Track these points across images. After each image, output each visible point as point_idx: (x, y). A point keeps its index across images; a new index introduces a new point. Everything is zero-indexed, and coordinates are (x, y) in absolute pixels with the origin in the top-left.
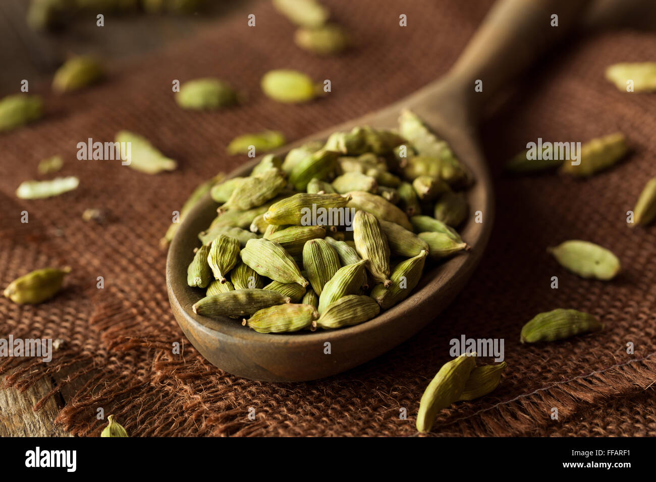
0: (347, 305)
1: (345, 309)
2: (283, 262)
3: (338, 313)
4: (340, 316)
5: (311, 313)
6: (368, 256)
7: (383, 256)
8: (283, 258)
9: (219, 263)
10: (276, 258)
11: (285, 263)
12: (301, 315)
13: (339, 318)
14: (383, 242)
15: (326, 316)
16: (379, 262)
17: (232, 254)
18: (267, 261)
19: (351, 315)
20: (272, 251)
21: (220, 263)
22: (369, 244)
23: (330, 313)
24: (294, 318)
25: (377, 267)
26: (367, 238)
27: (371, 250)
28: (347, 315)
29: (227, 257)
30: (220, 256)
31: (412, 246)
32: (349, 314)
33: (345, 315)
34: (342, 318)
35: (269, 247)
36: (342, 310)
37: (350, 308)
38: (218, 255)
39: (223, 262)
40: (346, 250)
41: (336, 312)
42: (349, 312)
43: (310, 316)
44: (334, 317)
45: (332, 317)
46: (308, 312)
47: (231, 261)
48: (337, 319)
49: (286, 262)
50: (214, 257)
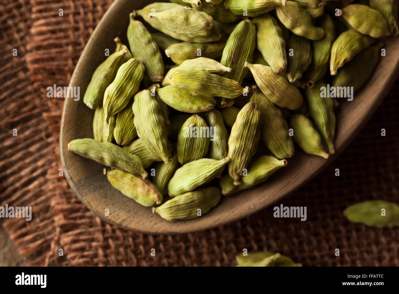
0: (186, 207)
1: (182, 209)
2: (156, 143)
3: (175, 211)
4: (175, 214)
5: (155, 201)
6: (232, 156)
7: (246, 158)
8: (157, 140)
9: (110, 105)
10: (152, 135)
11: (156, 145)
12: (146, 199)
13: (174, 216)
14: (252, 146)
15: (165, 210)
16: (238, 165)
17: (126, 100)
18: (146, 132)
19: (185, 215)
20: (151, 129)
21: (112, 106)
22: (238, 145)
23: (168, 209)
24: (140, 198)
25: (234, 168)
26: (240, 139)
27: (238, 152)
28: (181, 215)
29: (120, 102)
30: (115, 98)
31: (279, 149)
32: (184, 214)
33: (180, 215)
34: (177, 216)
35: (151, 123)
36: (180, 210)
37: (188, 209)
38: (113, 97)
39: (114, 106)
40: (218, 142)
41: (174, 210)
42: (185, 212)
43: (153, 203)
44: (170, 214)
45: (169, 213)
46: (153, 200)
47: (122, 106)
48: (171, 217)
49: (158, 145)
50: (109, 96)
